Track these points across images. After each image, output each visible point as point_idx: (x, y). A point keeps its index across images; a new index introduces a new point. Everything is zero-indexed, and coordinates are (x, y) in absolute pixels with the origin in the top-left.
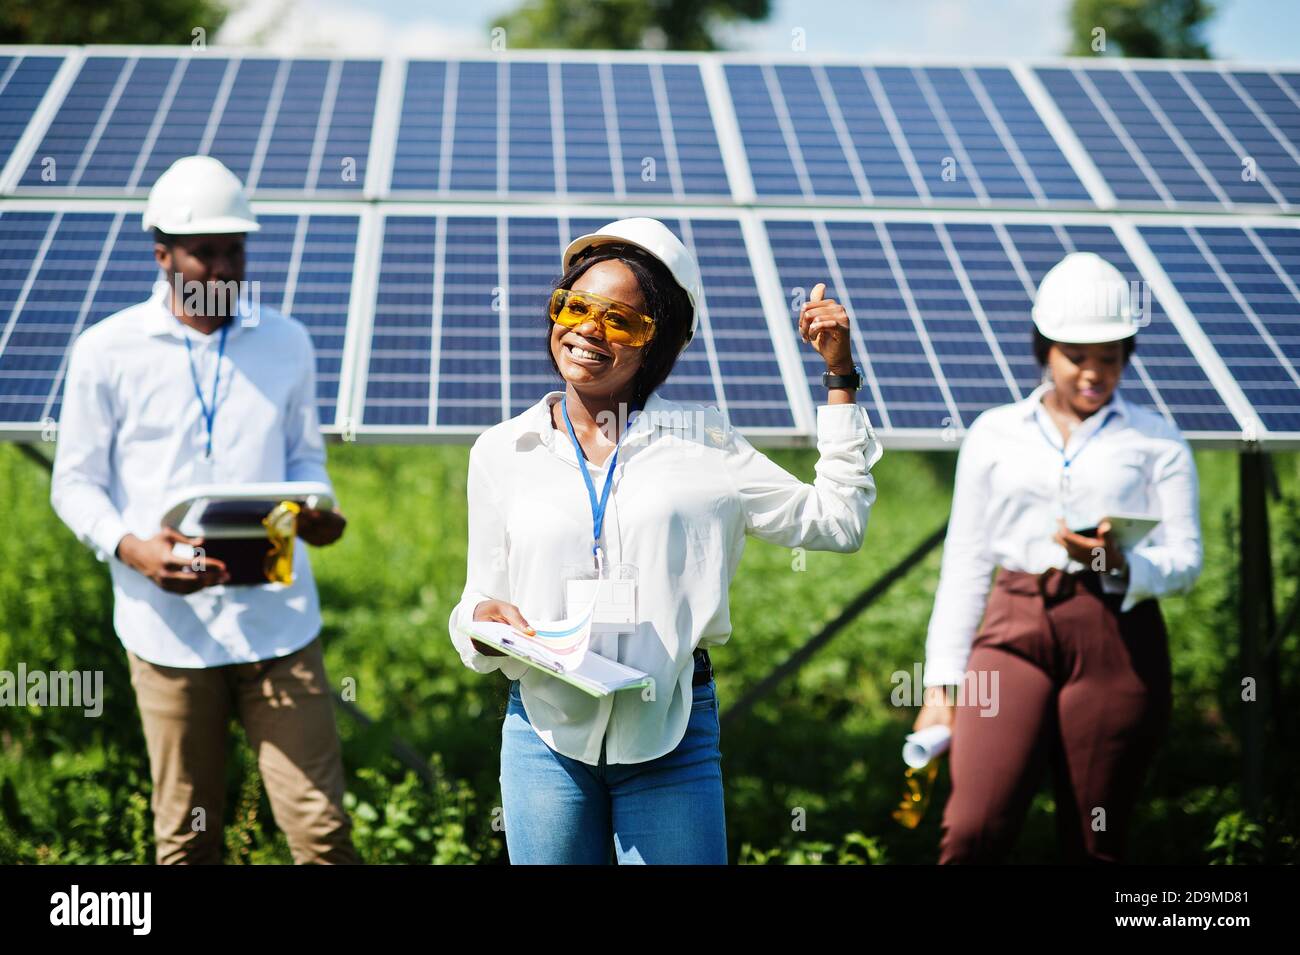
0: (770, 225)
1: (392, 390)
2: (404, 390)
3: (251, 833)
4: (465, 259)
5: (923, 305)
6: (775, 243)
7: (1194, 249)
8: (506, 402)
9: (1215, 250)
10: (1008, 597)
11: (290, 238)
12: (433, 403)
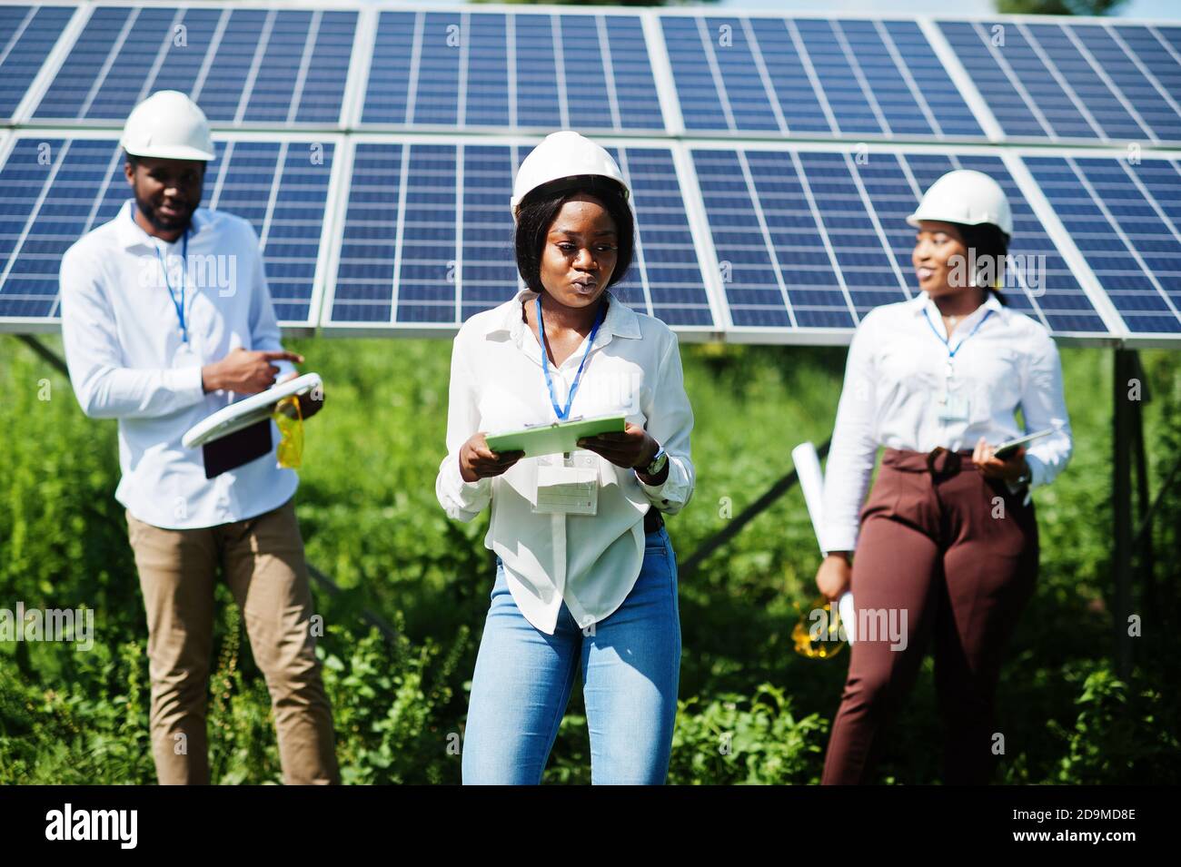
0: (697, 154)
1: (358, 292)
2: (369, 292)
3: (232, 680)
4: (426, 181)
5: (829, 223)
6: (700, 170)
7: (1072, 177)
8: (458, 303)
9: (1091, 178)
10: (897, 474)
11: (272, 163)
12: (395, 303)
